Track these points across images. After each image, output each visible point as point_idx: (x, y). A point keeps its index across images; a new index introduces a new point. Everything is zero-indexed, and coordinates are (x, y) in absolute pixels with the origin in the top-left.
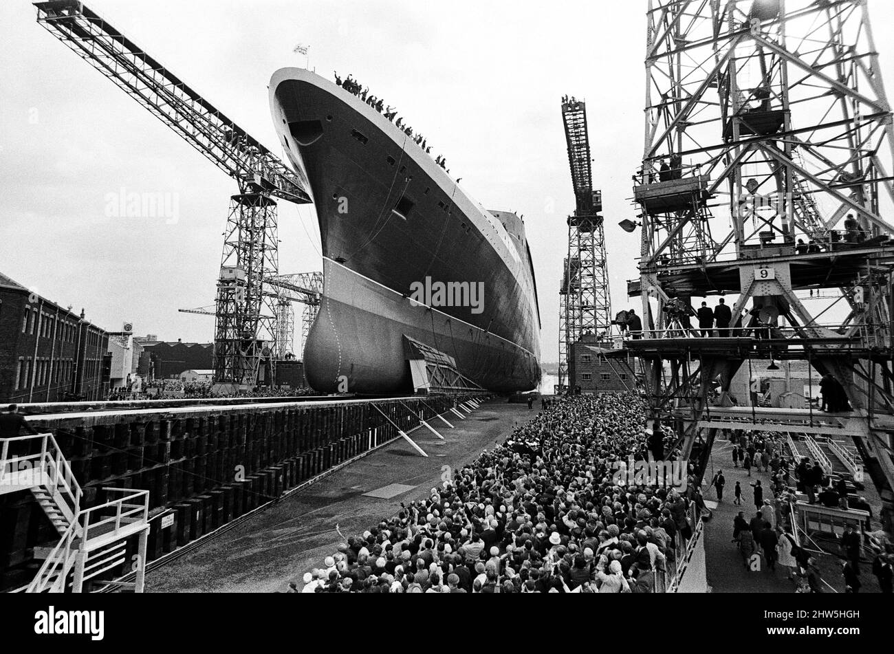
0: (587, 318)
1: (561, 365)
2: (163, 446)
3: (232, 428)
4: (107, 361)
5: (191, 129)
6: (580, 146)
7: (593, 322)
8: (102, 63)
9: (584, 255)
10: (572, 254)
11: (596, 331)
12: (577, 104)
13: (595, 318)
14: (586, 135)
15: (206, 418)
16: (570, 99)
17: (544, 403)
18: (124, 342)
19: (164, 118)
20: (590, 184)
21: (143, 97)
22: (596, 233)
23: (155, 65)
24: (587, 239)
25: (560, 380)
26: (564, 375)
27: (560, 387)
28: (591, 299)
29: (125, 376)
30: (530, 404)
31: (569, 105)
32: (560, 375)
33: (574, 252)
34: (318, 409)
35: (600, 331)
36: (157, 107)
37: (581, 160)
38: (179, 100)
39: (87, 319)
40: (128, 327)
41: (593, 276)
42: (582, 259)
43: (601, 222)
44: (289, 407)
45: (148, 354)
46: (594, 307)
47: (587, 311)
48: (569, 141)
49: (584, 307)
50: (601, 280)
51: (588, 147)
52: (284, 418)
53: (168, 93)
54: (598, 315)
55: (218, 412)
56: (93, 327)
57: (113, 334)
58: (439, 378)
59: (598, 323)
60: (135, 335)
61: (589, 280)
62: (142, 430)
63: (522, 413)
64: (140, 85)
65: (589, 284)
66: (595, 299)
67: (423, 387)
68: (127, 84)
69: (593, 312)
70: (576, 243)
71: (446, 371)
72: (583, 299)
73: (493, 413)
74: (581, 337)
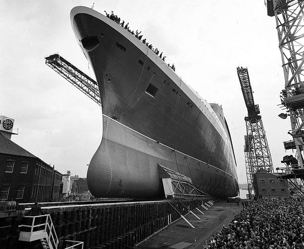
0: (260, 162)
1: (249, 184)
2: (88, 221)
3: (115, 213)
4: (62, 186)
5: (93, 95)
6: (247, 87)
7: (263, 164)
8: (64, 74)
9: (254, 134)
10: (249, 133)
11: (265, 168)
12: (244, 70)
13: (264, 162)
14: (249, 82)
15: (105, 209)
16: (240, 68)
17: (243, 203)
18: (67, 178)
19: (84, 92)
20: (253, 102)
21: (77, 84)
22: (259, 123)
23: (81, 73)
24: (255, 126)
25: (249, 192)
26: (251, 189)
27: (249, 195)
28: (261, 153)
29: (67, 192)
30: (238, 203)
31: (241, 71)
32: (249, 189)
33: (250, 132)
34: (148, 205)
35: (267, 168)
36: (82, 88)
37: (248, 93)
38: (89, 84)
39: (55, 169)
40: (69, 172)
41: (260, 142)
42: (254, 135)
43: (260, 118)
44: (137, 203)
45: (76, 183)
46: (263, 157)
47: (259, 159)
48: (242, 85)
49: (258, 157)
50: (264, 144)
51: (250, 87)
52: (134, 209)
53: (86, 82)
54: (265, 160)
55: (109, 206)
56: (58, 172)
57: (64, 175)
58: (180, 189)
59: (266, 164)
60: (71, 176)
61: (258, 144)
62: (81, 213)
63: (235, 208)
64: (77, 80)
65: (258, 146)
66: (263, 153)
67: (170, 194)
68: (72, 80)
69: (262, 159)
70: (250, 128)
71: (186, 185)
72: (257, 153)
73: (221, 208)
74: (258, 171)
